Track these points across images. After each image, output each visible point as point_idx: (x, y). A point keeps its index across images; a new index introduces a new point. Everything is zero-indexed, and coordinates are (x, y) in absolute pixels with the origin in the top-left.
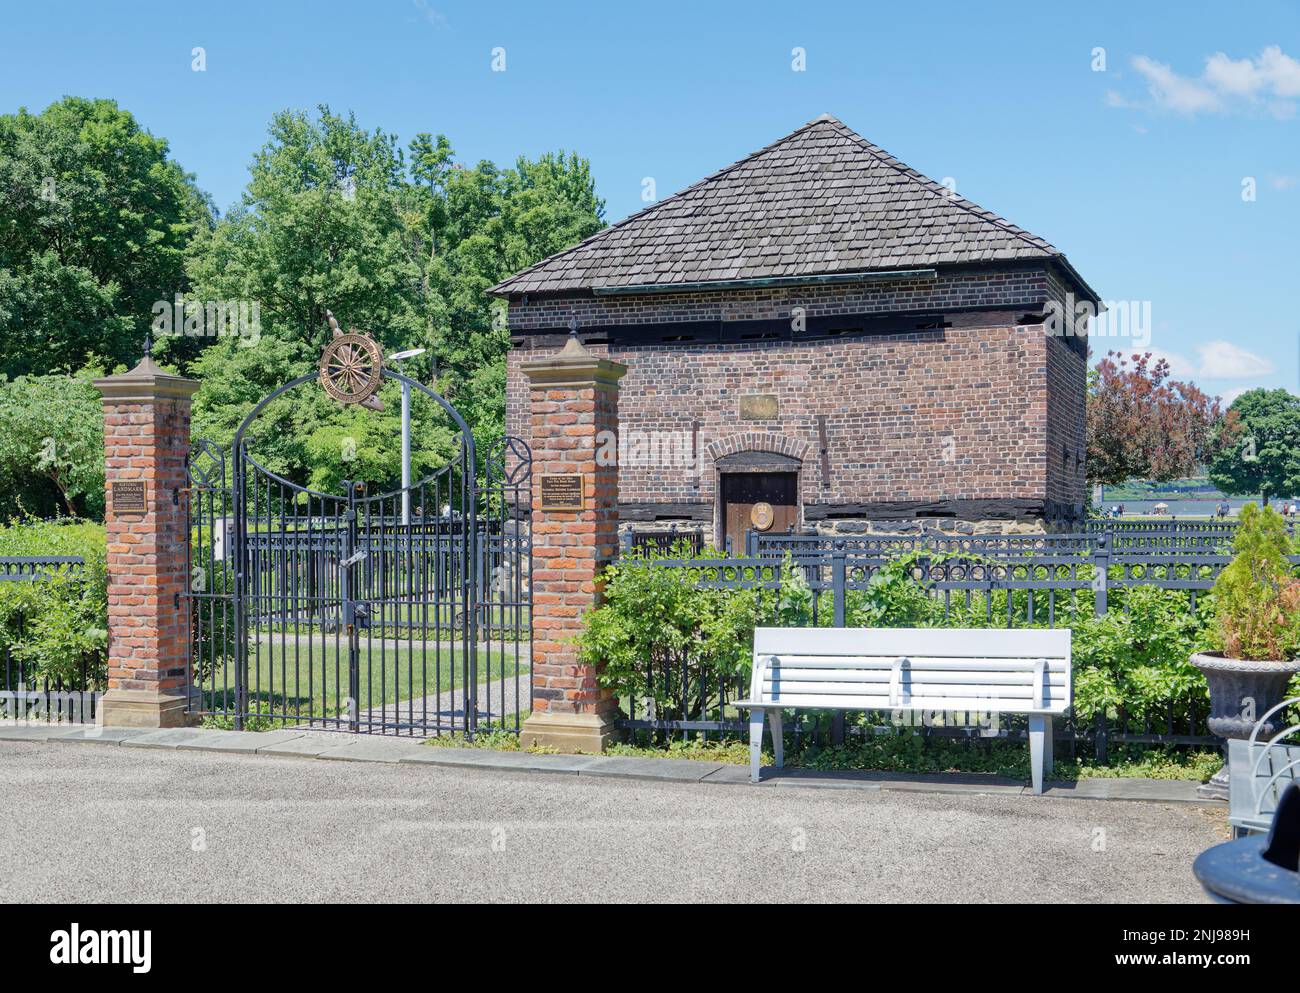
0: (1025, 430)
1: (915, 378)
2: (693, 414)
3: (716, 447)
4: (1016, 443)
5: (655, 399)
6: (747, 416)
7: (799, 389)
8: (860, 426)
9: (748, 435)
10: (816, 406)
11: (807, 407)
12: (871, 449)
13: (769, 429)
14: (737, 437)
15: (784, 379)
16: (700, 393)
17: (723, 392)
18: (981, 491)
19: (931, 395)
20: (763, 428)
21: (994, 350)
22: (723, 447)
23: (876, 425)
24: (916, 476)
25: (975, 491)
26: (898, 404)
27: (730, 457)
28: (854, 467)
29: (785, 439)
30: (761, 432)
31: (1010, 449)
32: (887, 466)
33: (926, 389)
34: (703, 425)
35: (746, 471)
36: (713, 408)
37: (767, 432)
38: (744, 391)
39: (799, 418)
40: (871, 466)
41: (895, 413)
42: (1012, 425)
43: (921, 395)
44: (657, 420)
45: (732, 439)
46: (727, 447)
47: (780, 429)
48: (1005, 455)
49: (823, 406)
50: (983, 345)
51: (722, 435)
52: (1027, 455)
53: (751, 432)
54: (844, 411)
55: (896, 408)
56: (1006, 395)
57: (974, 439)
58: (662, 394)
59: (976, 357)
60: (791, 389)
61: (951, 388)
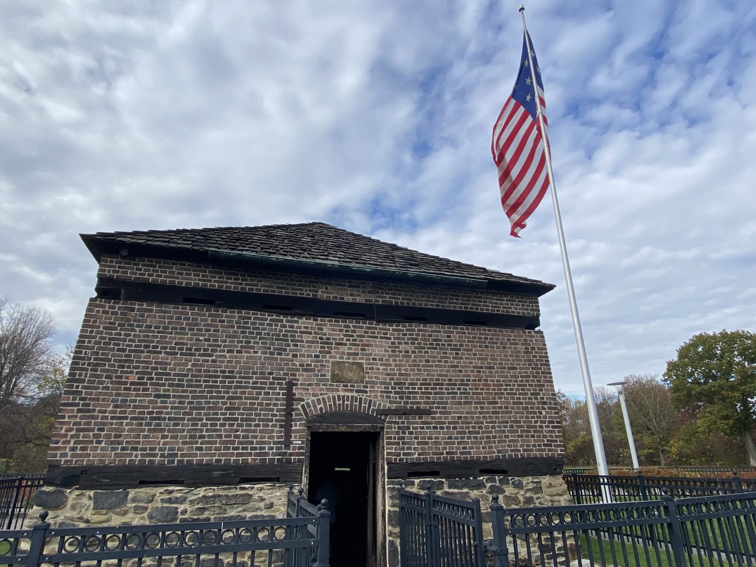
0: (545, 403)
1: (466, 358)
2: (287, 374)
3: (309, 406)
4: (540, 413)
5: (251, 358)
6: (336, 378)
7: (381, 360)
8: (431, 393)
9: (339, 396)
10: (395, 375)
11: (388, 375)
12: (441, 413)
13: (357, 391)
14: (329, 398)
15: (369, 350)
16: (295, 356)
17: (316, 356)
18: (524, 450)
19: (479, 372)
20: (352, 391)
21: (516, 344)
22: (315, 406)
23: (443, 393)
24: (476, 438)
25: (520, 451)
26: (456, 377)
27: (322, 417)
28: (428, 428)
29: (370, 401)
30: (350, 394)
31: (539, 417)
32: (455, 428)
33: (474, 367)
34: (297, 384)
35: (336, 430)
36: (306, 370)
37: (355, 394)
38: (335, 358)
39: (381, 383)
40: (442, 428)
41: (455, 385)
42: (536, 399)
43: (472, 371)
44: (252, 378)
45: (324, 399)
46: (319, 407)
47: (366, 392)
48: (536, 422)
49: (400, 374)
50: (508, 340)
51: (314, 395)
52: (550, 422)
53: (342, 394)
54: (418, 380)
55: (456, 380)
56: (529, 377)
57: (513, 408)
58: (259, 354)
59: (505, 348)
60: (374, 359)
61: (492, 368)
